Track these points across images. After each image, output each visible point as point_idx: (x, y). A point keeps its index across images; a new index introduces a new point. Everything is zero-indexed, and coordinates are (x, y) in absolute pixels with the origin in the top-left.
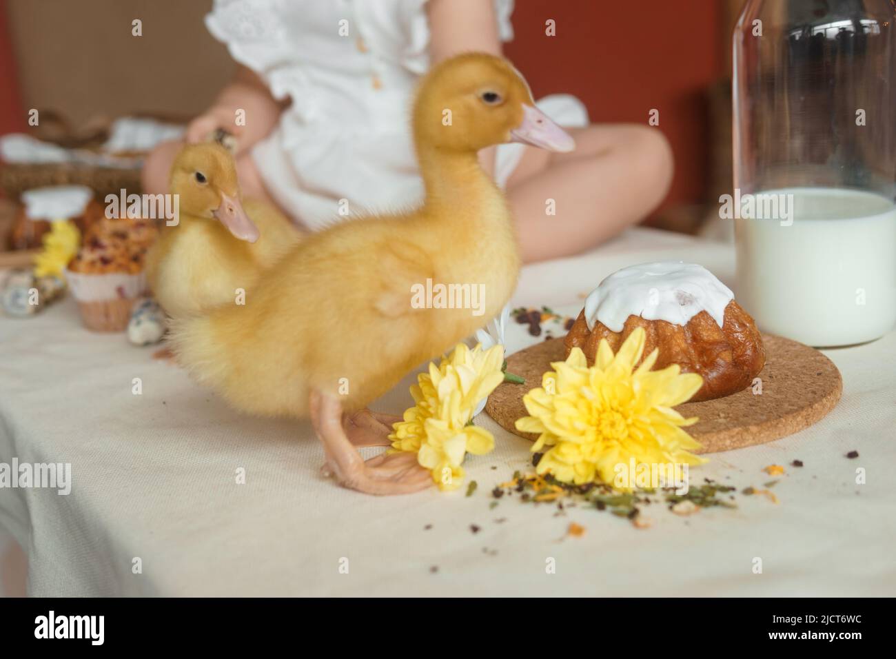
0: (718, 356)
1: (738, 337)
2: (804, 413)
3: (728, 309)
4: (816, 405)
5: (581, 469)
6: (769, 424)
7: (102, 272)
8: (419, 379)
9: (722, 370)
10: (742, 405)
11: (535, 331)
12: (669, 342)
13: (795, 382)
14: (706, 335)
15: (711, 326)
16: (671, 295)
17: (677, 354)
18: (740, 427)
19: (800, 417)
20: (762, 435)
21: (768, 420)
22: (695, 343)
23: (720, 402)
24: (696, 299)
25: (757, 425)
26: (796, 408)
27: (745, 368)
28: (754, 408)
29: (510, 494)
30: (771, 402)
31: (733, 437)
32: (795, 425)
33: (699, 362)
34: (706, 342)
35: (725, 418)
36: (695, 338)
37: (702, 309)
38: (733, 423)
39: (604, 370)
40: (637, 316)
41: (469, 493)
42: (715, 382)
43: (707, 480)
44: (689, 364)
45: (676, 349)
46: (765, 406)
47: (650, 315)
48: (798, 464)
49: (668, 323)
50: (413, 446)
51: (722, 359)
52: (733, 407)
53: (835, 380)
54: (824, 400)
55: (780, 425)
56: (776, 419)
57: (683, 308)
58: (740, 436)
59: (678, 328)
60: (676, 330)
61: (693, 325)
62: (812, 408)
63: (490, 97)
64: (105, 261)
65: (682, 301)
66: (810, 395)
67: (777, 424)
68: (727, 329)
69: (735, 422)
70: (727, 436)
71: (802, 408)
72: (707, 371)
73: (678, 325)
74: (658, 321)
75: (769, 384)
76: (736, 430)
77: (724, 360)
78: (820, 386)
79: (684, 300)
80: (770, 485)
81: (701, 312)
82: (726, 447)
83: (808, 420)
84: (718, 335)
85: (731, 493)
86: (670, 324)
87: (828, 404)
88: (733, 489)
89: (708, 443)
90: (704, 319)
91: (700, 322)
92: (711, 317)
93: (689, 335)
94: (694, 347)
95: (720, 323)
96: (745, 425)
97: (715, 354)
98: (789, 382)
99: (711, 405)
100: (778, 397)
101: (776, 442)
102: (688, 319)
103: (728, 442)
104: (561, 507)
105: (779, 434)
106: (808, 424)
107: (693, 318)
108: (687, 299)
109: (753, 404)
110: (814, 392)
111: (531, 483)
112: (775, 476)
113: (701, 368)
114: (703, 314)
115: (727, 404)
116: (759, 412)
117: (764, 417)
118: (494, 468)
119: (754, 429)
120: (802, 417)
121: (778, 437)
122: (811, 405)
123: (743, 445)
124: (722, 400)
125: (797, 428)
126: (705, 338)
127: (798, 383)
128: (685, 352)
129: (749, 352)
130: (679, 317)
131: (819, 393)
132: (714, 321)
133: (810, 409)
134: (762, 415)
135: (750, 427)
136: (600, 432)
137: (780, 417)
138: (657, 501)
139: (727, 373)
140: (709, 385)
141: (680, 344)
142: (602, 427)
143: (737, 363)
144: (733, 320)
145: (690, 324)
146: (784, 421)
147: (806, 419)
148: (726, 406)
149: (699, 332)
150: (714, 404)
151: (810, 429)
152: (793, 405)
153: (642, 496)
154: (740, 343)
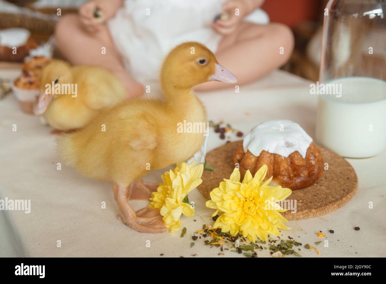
0: (301, 172)
1: (312, 162)
2: (338, 203)
3: (309, 149)
4: (344, 198)
5: (234, 227)
6: (321, 209)
7: (29, 88)
8: (165, 173)
9: (302, 179)
10: (310, 195)
11: (222, 137)
12: (279, 165)
13: (336, 182)
14: (297, 162)
15: (300, 158)
16: (282, 143)
17: (283, 171)
18: (308, 209)
19: (336, 205)
20: (317, 214)
21: (321, 206)
22: (291, 165)
23: (301, 192)
24: (294, 145)
25: (315, 209)
26: (334, 199)
27: (314, 177)
28: (315, 197)
29: (200, 238)
30: (323, 194)
31: (304, 214)
32: (333, 208)
33: (293, 174)
34: (297, 165)
35: (302, 203)
36: (292, 163)
37: (296, 150)
38: (305, 207)
39: (247, 183)
40: (266, 151)
41: (182, 235)
42: (299, 184)
43: (289, 237)
44: (287, 176)
45: (282, 169)
46: (320, 197)
47: (272, 151)
48: (332, 232)
49: (280, 156)
50: (160, 206)
51: (303, 174)
52: (306, 196)
53: (354, 183)
54: (348, 195)
55: (326, 209)
56: (325, 206)
57: (287, 149)
58: (307, 214)
59: (284, 159)
60: (283, 159)
61: (291, 156)
62: (342, 200)
63: (202, 62)
64: (31, 83)
65: (287, 146)
66: (342, 192)
67: (325, 208)
68: (307, 159)
69: (306, 206)
70: (301, 214)
71: (337, 200)
72: (296, 179)
73: (284, 157)
74: (276, 154)
75: (324, 182)
76: (306, 211)
77: (304, 174)
78: (347, 186)
79: (288, 145)
80: (317, 243)
81: (296, 151)
82: (300, 218)
83: (339, 206)
84: (302, 162)
85: (300, 247)
86: (281, 156)
87: (350, 197)
88: (301, 244)
89: (292, 216)
90: (297, 155)
91: (295, 156)
92: (300, 154)
93: (289, 161)
94: (291, 167)
95: (304, 157)
96: (310, 208)
97: (300, 172)
98: (334, 182)
99: (296, 193)
100: (327, 191)
101: (324, 216)
102: (289, 153)
103: (301, 216)
104: (222, 250)
105: (325, 213)
106: (339, 207)
107: (292, 154)
108: (290, 145)
109: (316, 195)
110: (344, 190)
111: (210, 232)
112: (321, 238)
113: (293, 177)
114: (296, 152)
115: (304, 193)
116: (317, 200)
117: (319, 204)
118: (195, 221)
119: (314, 211)
120: (337, 205)
121: (325, 214)
122: (341, 199)
123: (308, 217)
124: (301, 191)
125: (334, 210)
126: (296, 163)
127: (337, 183)
128: (287, 170)
129: (316, 170)
130: (285, 153)
131: (346, 191)
132: (301, 156)
133: (341, 201)
134: (319, 202)
135: (312, 210)
136: (243, 211)
137: (327, 205)
138: (266, 248)
139: (305, 180)
140: (296, 185)
141: (284, 166)
142: (245, 208)
143: (310, 175)
144: (311, 155)
145: (290, 156)
146: (328, 207)
147: (338, 205)
148: (303, 195)
149: (294, 161)
150: (298, 193)
151: (339, 209)
152: (333, 198)
153: (260, 245)
154: (312, 165)
